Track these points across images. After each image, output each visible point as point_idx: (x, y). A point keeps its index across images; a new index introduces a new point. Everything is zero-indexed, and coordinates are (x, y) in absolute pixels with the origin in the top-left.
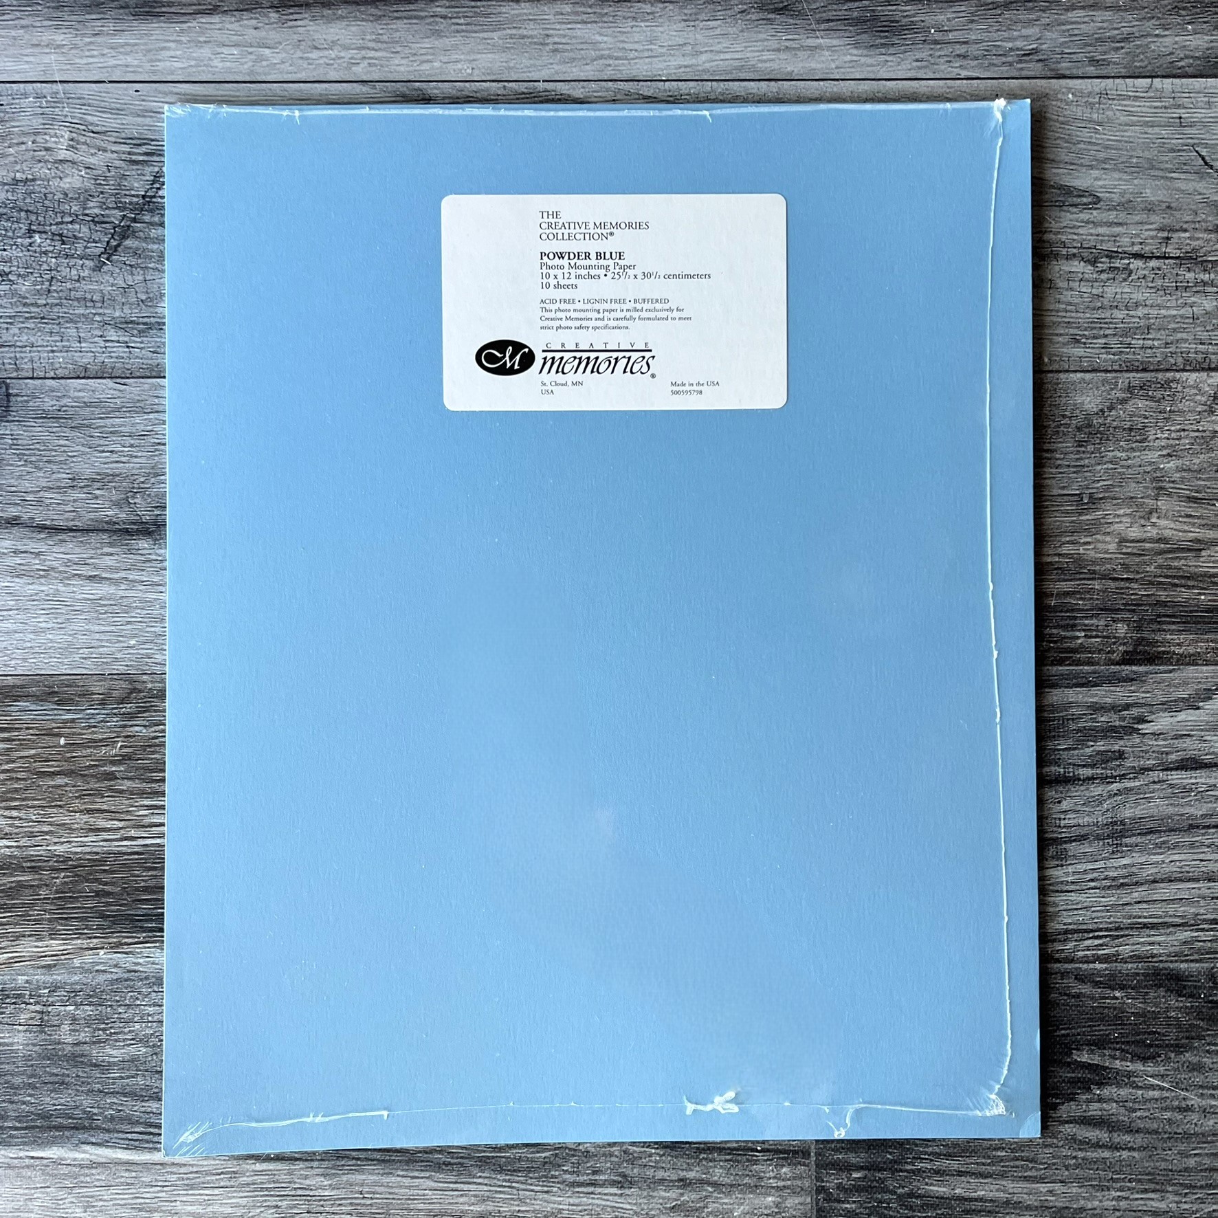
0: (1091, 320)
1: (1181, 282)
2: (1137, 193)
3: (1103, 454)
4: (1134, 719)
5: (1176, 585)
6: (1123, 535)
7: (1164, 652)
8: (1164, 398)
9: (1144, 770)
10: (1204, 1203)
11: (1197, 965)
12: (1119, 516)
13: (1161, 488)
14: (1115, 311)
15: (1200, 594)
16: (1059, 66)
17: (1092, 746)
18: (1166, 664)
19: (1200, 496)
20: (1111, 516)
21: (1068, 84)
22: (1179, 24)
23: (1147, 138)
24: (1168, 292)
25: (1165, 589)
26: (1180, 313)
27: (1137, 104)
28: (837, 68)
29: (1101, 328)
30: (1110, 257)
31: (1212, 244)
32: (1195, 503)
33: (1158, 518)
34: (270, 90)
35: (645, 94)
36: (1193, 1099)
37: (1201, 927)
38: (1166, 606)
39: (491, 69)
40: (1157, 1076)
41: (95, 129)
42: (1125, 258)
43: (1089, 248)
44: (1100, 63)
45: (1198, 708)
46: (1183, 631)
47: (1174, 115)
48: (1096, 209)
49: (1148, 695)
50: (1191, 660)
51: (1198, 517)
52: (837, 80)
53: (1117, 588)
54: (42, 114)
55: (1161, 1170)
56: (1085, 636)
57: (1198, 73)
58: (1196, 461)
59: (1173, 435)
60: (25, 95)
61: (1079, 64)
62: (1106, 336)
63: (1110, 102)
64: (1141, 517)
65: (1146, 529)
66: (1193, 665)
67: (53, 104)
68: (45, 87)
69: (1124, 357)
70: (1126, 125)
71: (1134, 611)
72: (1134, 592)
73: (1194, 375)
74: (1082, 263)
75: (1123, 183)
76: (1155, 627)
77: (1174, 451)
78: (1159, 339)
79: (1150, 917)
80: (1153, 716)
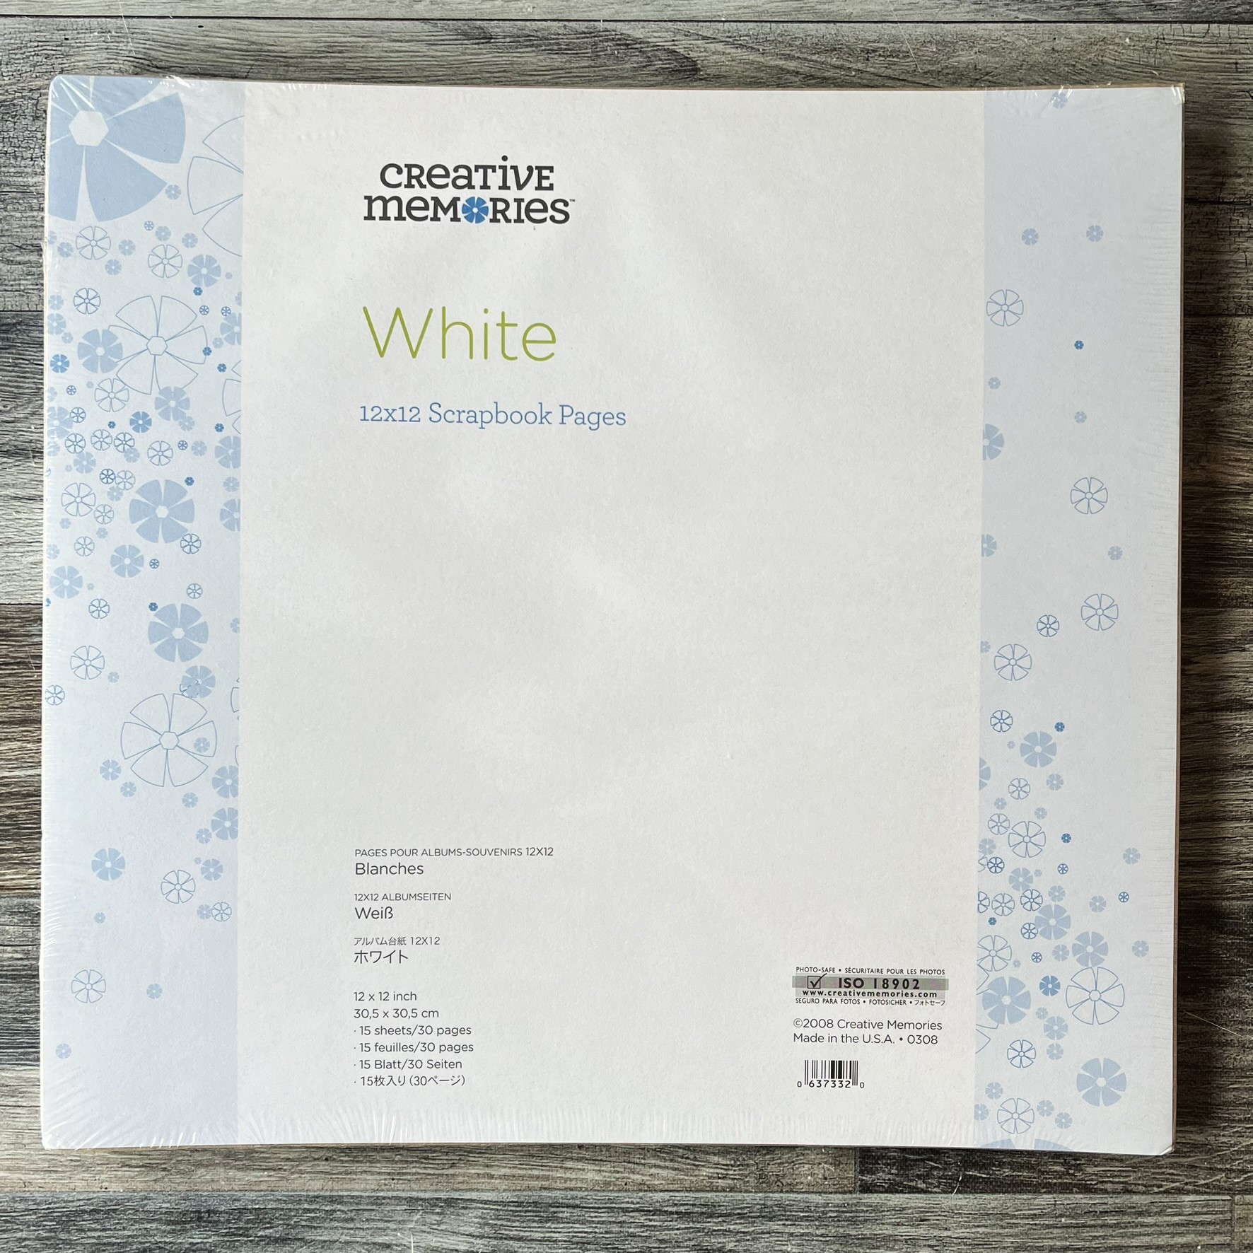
1: (1235, 227)
5: (1225, 529)
7: (1211, 595)
8: (1215, 342)
10: (1243, 1136)
11: (1239, 902)
16: (1117, 10)
21: (1124, 28)
24: (1222, 237)
28: (895, 10)
32: (1245, 447)
33: (1208, 461)
34: (333, 26)
35: (705, 34)
36: (1232, 1034)
37: (1242, 865)
39: (552, 8)
40: (1198, 1010)
41: (159, 64)
44: (1158, 7)
45: (1244, 650)
46: (1230, 573)
52: (896, 22)
54: (107, 49)
55: (1200, 1104)
60: (91, 30)
61: (1137, 9)
63: (1167, 47)
65: (1195, 473)
66: (1239, 607)
67: (118, 39)
68: (110, 23)
70: (1182, 70)
77: (1224, 395)
78: (1212, 284)
79: (1193, 855)
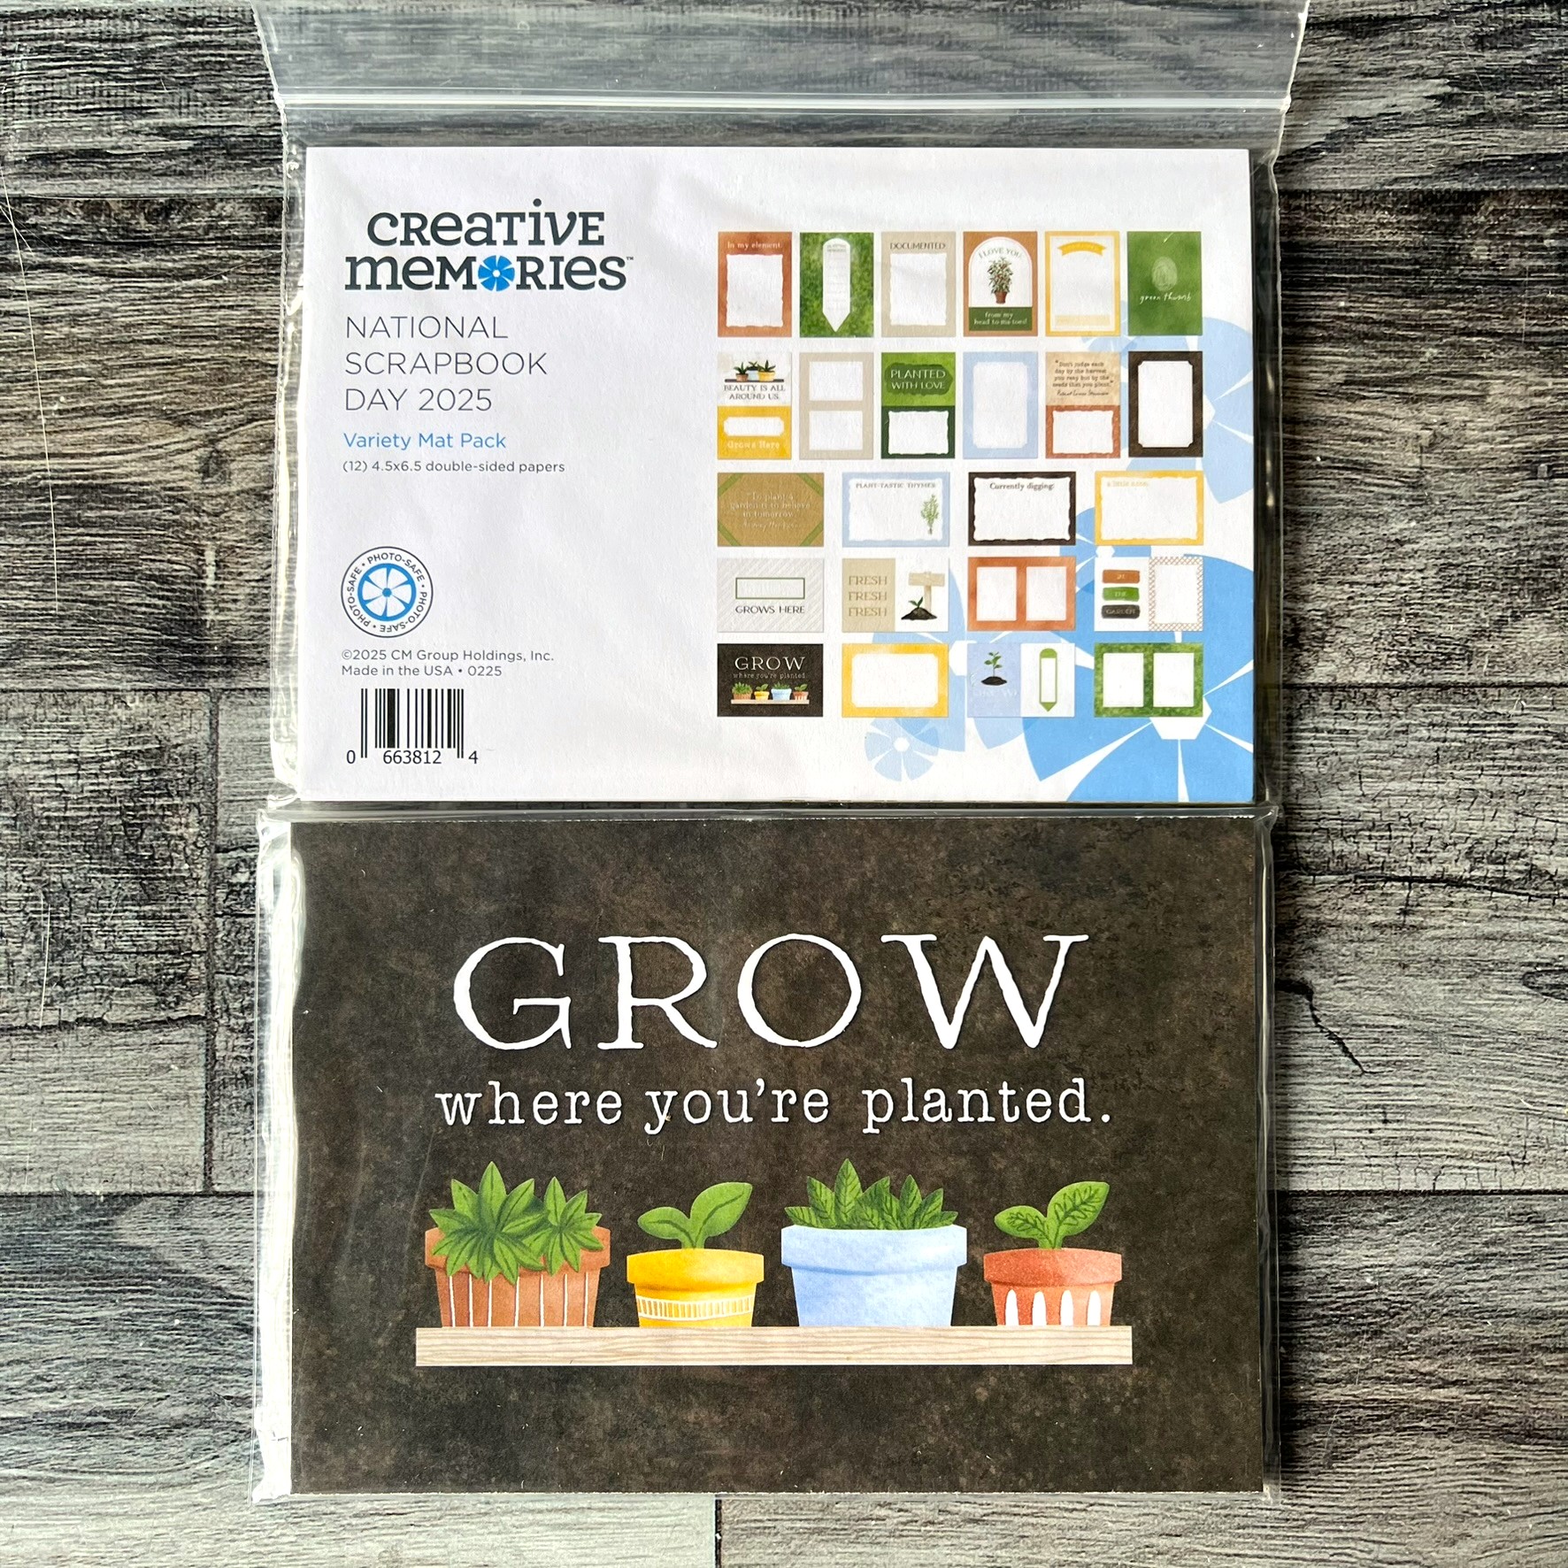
0: (1537, 773)
2: (1458, 991)
3: (1514, 544)
4: (1459, 102)
6: (1479, 408)
9: (1442, 17)
12: (1486, 441)
13: (1413, 487)
14: (1495, 788)
15: (1347, 309)
17: (1528, 58)
18: (1403, 192)
19: (1347, 474)
20: (1499, 439)
22: (1387, 1286)
23: (1441, 1086)
25: (1406, 317)
26: (1381, 786)
27: (1461, 1146)
29: (1519, 759)
30: (1503, 881)
31: (1330, 903)
38: (1404, 290)
42: (1479, 879)
43: (1541, 897)
47: (1395, 1126)
48: (1530, 964)
49: (1435, 141)
50: (1361, 199)
51: (1349, 437)
53: (1488, 319)
56: (1542, 239)
57: (1353, 1201)
58: (1354, 533)
59: (1393, 577)
62: (1510, 745)
64: (1448, 438)
69: (1480, 710)
71: (1460, 281)
72: (1459, 313)
73: (1360, 676)
74: (1552, 871)
75: (1485, 1009)
76: (1425, 255)
80: (1425, 106)
